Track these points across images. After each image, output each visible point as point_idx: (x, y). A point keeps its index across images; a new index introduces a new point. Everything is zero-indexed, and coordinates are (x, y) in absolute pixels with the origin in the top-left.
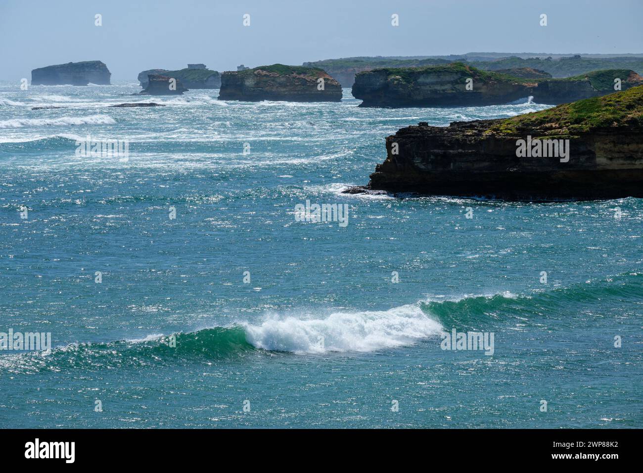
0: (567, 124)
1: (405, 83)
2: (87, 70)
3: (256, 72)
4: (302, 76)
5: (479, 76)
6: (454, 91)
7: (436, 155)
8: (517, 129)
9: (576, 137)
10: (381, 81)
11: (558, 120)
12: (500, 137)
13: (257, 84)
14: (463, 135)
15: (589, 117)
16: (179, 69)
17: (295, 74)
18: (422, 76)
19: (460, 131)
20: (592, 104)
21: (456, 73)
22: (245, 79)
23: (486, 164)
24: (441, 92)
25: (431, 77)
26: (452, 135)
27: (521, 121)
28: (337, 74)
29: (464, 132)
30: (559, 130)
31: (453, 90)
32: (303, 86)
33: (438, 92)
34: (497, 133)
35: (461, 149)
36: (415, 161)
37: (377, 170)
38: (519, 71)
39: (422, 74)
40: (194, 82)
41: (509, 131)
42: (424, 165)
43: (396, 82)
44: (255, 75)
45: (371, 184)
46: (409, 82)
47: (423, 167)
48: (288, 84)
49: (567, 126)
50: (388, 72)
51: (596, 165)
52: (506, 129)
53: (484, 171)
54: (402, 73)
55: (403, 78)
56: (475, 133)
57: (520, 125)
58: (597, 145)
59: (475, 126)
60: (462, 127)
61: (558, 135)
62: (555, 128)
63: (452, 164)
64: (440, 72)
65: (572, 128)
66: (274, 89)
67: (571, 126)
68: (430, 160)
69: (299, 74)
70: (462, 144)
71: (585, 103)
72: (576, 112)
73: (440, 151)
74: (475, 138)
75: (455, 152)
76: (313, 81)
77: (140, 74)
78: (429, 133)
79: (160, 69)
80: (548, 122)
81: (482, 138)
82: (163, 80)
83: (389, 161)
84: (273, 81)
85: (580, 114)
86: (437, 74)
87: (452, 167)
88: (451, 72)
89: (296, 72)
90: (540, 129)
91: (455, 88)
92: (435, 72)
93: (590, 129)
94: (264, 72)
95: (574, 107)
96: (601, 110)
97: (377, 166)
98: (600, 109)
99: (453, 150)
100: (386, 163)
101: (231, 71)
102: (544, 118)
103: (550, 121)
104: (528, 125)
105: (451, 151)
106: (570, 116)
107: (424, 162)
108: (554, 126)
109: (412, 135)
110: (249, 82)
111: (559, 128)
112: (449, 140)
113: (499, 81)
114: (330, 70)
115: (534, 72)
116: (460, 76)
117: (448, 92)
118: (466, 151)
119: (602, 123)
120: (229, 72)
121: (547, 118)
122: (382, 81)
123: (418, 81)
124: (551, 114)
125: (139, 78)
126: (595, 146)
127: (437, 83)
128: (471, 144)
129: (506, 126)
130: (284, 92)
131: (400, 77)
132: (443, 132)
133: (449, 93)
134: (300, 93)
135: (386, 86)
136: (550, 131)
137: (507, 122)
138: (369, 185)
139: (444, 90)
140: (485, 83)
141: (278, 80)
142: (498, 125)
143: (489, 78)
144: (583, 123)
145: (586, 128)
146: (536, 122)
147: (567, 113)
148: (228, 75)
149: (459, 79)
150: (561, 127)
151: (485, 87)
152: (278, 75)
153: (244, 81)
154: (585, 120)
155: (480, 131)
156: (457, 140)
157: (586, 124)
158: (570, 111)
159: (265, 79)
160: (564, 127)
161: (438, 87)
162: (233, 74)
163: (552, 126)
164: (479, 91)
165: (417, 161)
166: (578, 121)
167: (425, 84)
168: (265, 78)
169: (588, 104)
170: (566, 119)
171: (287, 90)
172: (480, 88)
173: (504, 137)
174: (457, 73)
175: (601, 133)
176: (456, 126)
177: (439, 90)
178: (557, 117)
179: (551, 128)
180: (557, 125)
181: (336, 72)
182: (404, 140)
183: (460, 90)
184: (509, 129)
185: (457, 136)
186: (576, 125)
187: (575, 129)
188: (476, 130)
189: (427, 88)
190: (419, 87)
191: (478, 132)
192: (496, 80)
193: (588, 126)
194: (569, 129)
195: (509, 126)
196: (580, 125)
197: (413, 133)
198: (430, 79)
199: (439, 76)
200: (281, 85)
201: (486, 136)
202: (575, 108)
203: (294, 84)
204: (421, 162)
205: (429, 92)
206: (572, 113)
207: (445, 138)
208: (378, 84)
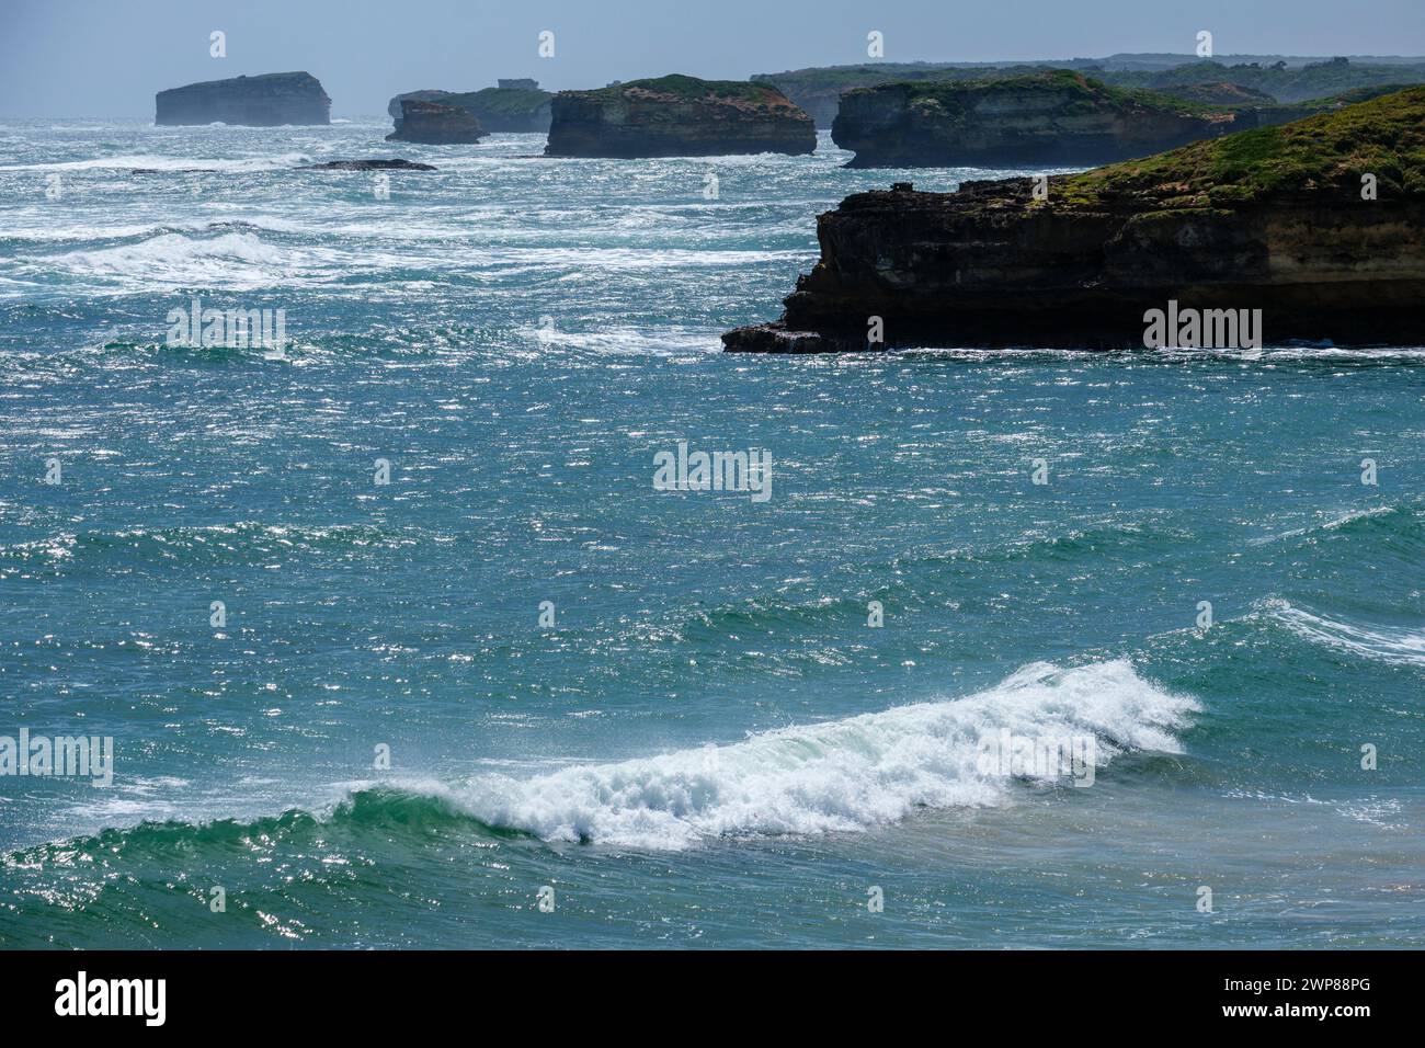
0: (1207, 185)
1: (947, 114)
2: (278, 92)
3: (627, 93)
4: (728, 101)
5: (1107, 99)
6: (1054, 133)
7: (925, 253)
8: (1101, 196)
9: (1227, 212)
10: (895, 108)
11: (1188, 175)
12: (1063, 213)
13: (631, 118)
14: (984, 210)
15: (1255, 168)
16: (476, 90)
17: (712, 97)
18: (985, 100)
19: (979, 201)
20: (1264, 142)
21: (1058, 92)
22: (605, 110)
23: (1033, 272)
24: (1027, 133)
25: (1006, 100)
26: (960, 209)
27: (1108, 178)
28: (819, 98)
29: (985, 202)
30: (1190, 197)
31: (1052, 129)
32: (731, 121)
33: (1020, 134)
34: (1058, 205)
35: (979, 239)
36: (878, 267)
37: (800, 286)
38: (1206, 89)
39: (985, 95)
40: (508, 119)
41: (1082, 201)
42: (898, 275)
43: (927, 112)
44: (626, 99)
45: (787, 319)
46: (955, 112)
47: (896, 280)
48: (698, 118)
49: (1207, 189)
50: (910, 91)
51: (1269, 273)
52: (1076, 196)
53: (1029, 288)
54: (941, 94)
55: (942, 103)
56: (1009, 205)
57: (1107, 186)
58: (1273, 228)
59: (1012, 190)
60: (986, 192)
61: (1186, 207)
62: (1182, 193)
63: (958, 273)
64: (1023, 89)
65: (1217, 192)
66: (668, 130)
67: (1216, 188)
68: (910, 265)
69: (722, 96)
70: (981, 229)
71: (1249, 138)
72: (1228, 157)
73: (932, 244)
74: (1008, 216)
75: (966, 245)
76: (752, 111)
77: (393, 102)
78: (909, 204)
79: (436, 89)
80: (1167, 180)
81: (1025, 216)
82: (435, 111)
83: (824, 266)
84: (666, 110)
85: (1236, 162)
86: (1015, 95)
87: (958, 279)
88: (1048, 91)
89: (716, 92)
90: (1149, 195)
91: (1055, 124)
92: (1011, 89)
93: (1257, 194)
94: (646, 92)
95: (1223, 146)
96: (1280, 154)
97: (800, 279)
98: (1279, 150)
99: (962, 242)
100: (817, 270)
101: (573, 89)
102: (1159, 171)
103: (1172, 178)
104: (1124, 186)
105: (958, 245)
106: (1213, 166)
107: (897, 269)
108: (1179, 189)
109: (874, 209)
110: (614, 116)
111: (1188, 193)
112: (953, 220)
113: (1151, 110)
114: (805, 91)
115: (1238, 93)
116: (1066, 98)
117: (1042, 133)
118: (990, 244)
119: (1282, 182)
120: (570, 92)
121: (1165, 170)
122: (896, 110)
123: (976, 109)
124: (1175, 163)
125: (391, 110)
126: (1267, 231)
127: (1016, 115)
128: (1001, 228)
129: (1076, 188)
130: (691, 135)
131: (936, 102)
132: (941, 203)
133: (1043, 136)
134: (724, 137)
135: (906, 122)
136: (1170, 200)
137: (1079, 181)
138: (781, 320)
139: (1031, 130)
140: (1121, 115)
141: (676, 110)
142: (1060, 188)
143: (1129, 102)
144: (1241, 181)
145: (1247, 192)
146: (1142, 181)
147: (1208, 160)
148: (567, 98)
149: (1066, 104)
150: (1194, 192)
151: (1120, 121)
152: (675, 99)
153: (603, 113)
154: (1246, 175)
155: (1019, 200)
156: (971, 220)
157: (1247, 184)
158: (1214, 155)
159: (647, 107)
160: (1199, 191)
161: (1020, 124)
162: (577, 96)
163: (1174, 189)
164: (1107, 131)
165: (884, 268)
166: (1229, 177)
167: (989, 117)
168: (647, 105)
169: (1254, 139)
170: (1204, 173)
171: (697, 130)
172: (1109, 125)
173: (1070, 213)
174: (1060, 91)
175: (1280, 203)
176: (971, 192)
177: (1021, 131)
178: (1186, 169)
179: (1173, 193)
180: (1186, 187)
181: (818, 94)
182: (854, 221)
183: (1066, 129)
184: (1083, 197)
185: (971, 212)
186: (1226, 186)
187: (1224, 194)
188: (1011, 198)
189: (996, 124)
190: (977, 123)
191: (1017, 202)
192: (1144, 107)
193: (1251, 187)
194: (1210, 196)
195: (1084, 189)
196: (1235, 186)
197: (875, 206)
198: (1001, 106)
199: (1020, 100)
200: (682, 120)
201: (1033, 210)
202: (1225, 150)
203: (711, 118)
204: (893, 269)
205: (999, 134)
206: (1220, 161)
207: (944, 216)
208: (889, 116)
